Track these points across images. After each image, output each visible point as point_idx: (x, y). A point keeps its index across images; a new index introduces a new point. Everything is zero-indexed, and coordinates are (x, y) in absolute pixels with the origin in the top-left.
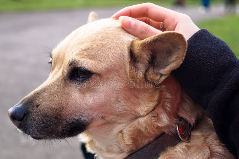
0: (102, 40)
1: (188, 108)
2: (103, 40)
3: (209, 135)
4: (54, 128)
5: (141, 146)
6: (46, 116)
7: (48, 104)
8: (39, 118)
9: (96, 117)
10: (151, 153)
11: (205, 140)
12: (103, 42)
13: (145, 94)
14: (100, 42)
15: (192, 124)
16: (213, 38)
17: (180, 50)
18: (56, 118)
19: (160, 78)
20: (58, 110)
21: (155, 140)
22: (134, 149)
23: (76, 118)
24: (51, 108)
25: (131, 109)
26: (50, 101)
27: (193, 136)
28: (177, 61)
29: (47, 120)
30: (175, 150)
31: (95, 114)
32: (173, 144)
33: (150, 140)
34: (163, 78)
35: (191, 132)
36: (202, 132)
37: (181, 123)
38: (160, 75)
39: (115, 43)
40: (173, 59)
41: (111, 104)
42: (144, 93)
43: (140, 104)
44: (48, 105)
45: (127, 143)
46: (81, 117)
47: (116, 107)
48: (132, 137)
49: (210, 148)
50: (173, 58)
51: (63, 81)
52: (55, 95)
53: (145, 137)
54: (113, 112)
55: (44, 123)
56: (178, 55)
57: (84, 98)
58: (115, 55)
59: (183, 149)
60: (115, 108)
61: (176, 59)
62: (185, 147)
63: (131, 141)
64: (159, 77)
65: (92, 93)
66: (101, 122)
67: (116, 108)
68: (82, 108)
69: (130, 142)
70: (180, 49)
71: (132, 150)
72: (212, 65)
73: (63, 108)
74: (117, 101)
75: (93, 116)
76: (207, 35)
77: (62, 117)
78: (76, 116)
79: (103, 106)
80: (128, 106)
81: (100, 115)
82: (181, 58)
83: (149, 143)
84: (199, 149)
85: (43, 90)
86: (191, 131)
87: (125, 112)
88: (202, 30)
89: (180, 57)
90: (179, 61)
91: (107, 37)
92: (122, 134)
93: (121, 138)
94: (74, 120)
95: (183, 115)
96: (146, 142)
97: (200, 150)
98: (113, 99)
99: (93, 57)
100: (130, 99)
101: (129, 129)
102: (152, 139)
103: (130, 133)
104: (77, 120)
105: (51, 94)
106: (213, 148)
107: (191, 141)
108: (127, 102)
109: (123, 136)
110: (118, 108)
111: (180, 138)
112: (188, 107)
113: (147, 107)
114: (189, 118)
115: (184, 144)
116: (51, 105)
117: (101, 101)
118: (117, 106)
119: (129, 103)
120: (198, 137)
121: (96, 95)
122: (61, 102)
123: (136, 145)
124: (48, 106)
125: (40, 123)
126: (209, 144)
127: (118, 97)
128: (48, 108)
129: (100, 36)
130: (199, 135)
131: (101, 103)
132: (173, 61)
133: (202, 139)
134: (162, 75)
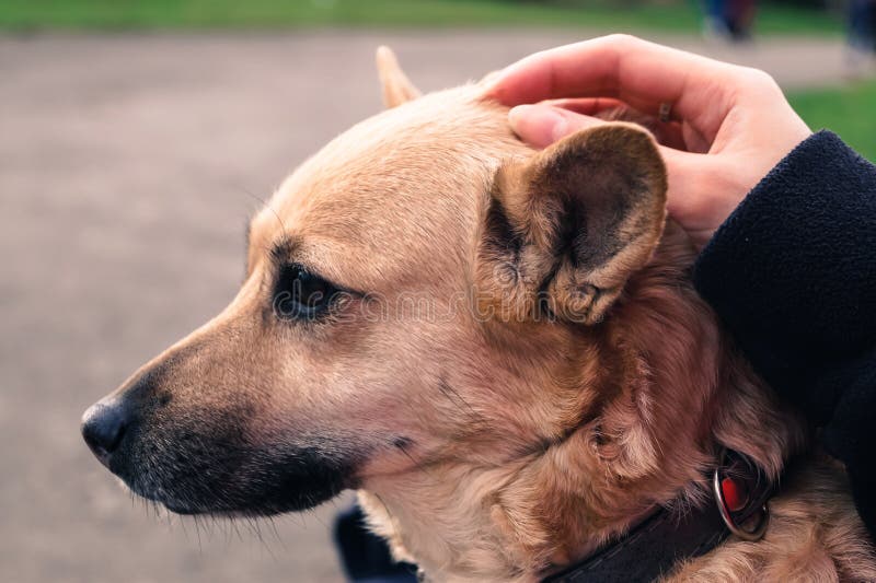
0: (388, 174)
1: (753, 418)
2: (390, 172)
3: (835, 517)
4: (217, 477)
5: (586, 550)
6: (187, 437)
7: (198, 394)
8: (164, 444)
9: (374, 441)
10: (622, 575)
11: (820, 534)
12: (389, 179)
13: (546, 364)
14: (381, 179)
15: (770, 475)
16: (862, 165)
17: (648, 194)
18: (222, 443)
19: (592, 302)
20: (233, 417)
21: (633, 530)
22: (561, 560)
23: (301, 444)
24: (209, 410)
25: (502, 416)
26: (207, 386)
27: (777, 516)
28: (640, 239)
29: (190, 449)
30: (706, 570)
31: (371, 432)
32: (702, 545)
33: (614, 532)
34: (604, 302)
35: (771, 503)
36: (811, 503)
37: (729, 470)
38: (593, 291)
39: (434, 182)
40: (630, 230)
41: (427, 398)
42: (543, 360)
43: (534, 398)
44: (197, 399)
45: (526, 542)
46: (316, 443)
47: (445, 409)
48: (542, 520)
49: (838, 564)
50: (629, 226)
51: (259, 317)
52: (227, 365)
53: (595, 520)
54: (438, 425)
55: (181, 459)
56: (644, 212)
57: (324, 379)
58: (428, 224)
59: (738, 568)
60: (443, 414)
61: (637, 230)
62: (745, 562)
63: (543, 534)
64: (588, 299)
65: (355, 360)
66: (397, 459)
67: (446, 412)
68: (319, 411)
69: (538, 538)
70: (645, 188)
71: (553, 566)
72: (856, 264)
73: (250, 410)
74: (445, 388)
75: (362, 437)
76: (838, 152)
77: (245, 442)
78: (300, 438)
79: (396, 403)
80: (488, 406)
81: (392, 436)
82: (652, 226)
83: (613, 543)
84: (798, 569)
85: (193, 348)
86: (768, 499)
87: (478, 426)
88: (820, 134)
89: (649, 222)
90: (648, 235)
91: (408, 160)
92: (503, 507)
93: (502, 524)
94: (293, 451)
95: (734, 440)
96: (603, 536)
97: (802, 571)
98: (429, 380)
99: (350, 233)
100: (491, 380)
101: (527, 491)
102: (621, 528)
103: (532, 505)
104: (304, 452)
105: (214, 362)
106: (849, 566)
107: (770, 535)
108: (482, 389)
109: (506, 517)
110: (454, 414)
111: (725, 525)
112: (753, 415)
113: (560, 406)
114: (758, 454)
115: (743, 547)
116: (208, 399)
117: (386, 388)
118: (446, 406)
119: (490, 395)
120: (793, 520)
121: (367, 365)
122: (244, 387)
123: (565, 545)
124: (198, 403)
125: (167, 458)
126: (837, 550)
127: (446, 372)
128: (196, 408)
129: (384, 159)
130: (798, 514)
131: (386, 393)
132: (631, 238)
133: (809, 531)
134: (599, 292)
